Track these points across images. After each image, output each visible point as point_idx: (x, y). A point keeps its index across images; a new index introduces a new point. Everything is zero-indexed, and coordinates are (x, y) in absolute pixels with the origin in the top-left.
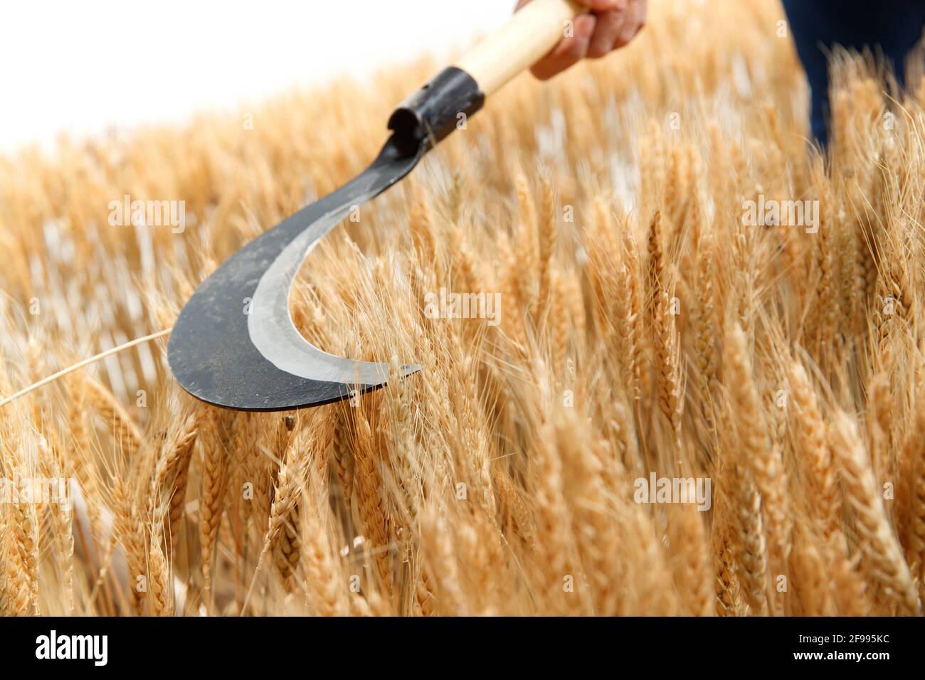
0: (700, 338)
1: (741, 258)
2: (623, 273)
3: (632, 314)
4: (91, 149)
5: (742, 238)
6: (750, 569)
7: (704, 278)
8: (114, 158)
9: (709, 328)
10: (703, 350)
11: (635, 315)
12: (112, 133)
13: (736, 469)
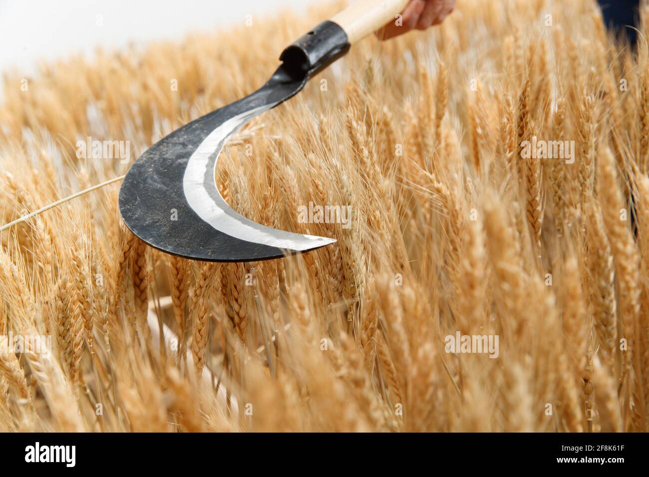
0: (554, 171)
1: (588, 113)
2: (504, 123)
3: (509, 152)
4: (118, 57)
5: (588, 99)
6: (605, 323)
7: (558, 129)
8: (134, 62)
9: (560, 164)
10: (556, 179)
11: (512, 153)
12: (132, 45)
13: (598, 252)
